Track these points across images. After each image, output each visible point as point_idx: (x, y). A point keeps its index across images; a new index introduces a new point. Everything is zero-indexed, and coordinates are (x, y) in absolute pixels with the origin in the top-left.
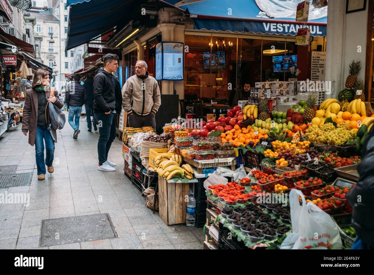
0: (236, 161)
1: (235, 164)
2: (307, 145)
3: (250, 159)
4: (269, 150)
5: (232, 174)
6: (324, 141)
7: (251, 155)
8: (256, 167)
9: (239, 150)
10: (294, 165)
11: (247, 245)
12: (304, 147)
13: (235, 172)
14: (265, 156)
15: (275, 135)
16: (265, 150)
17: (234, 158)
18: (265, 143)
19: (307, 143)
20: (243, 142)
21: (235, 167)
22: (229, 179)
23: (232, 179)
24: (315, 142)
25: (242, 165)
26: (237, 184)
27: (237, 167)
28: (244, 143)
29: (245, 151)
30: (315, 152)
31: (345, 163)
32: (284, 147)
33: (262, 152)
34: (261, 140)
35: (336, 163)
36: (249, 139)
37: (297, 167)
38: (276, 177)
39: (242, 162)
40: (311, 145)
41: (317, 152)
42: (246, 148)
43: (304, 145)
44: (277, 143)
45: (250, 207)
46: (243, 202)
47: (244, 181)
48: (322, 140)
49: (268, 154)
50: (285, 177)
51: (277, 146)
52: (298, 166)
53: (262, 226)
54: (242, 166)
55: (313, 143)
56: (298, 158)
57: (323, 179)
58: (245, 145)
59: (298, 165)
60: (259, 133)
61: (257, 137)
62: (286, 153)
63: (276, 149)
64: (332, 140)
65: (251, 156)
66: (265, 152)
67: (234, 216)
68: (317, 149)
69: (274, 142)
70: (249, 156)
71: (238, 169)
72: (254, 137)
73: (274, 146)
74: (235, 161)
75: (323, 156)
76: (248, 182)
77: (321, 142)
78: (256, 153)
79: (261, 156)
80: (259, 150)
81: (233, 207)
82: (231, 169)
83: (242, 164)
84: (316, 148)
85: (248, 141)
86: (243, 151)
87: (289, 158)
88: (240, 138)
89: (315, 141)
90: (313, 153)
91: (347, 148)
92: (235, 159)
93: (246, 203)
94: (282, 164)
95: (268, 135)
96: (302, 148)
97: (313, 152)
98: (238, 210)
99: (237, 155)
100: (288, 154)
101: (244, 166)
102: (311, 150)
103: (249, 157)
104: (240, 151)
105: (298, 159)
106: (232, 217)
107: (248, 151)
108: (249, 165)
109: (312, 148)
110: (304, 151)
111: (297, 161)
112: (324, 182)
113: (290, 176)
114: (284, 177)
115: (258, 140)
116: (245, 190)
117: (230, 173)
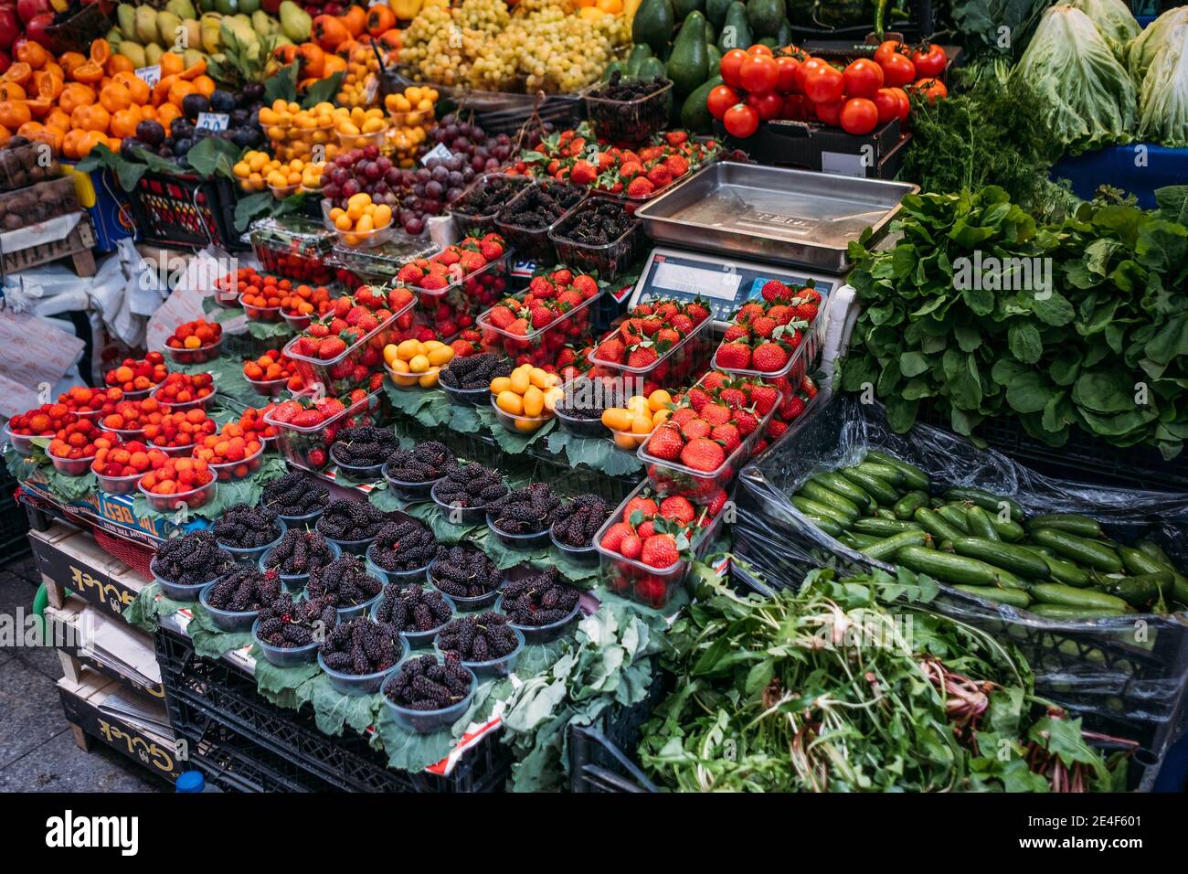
0: (92, 229)
1: (89, 241)
2: (426, 105)
3: (160, 210)
4: (256, 158)
5: (90, 296)
6: (505, 79)
7: (165, 190)
8: (211, 246)
9: (95, 175)
10: (419, 217)
11: (398, 762)
12: (413, 116)
13: (101, 284)
14: (245, 184)
15: (247, 75)
16: (237, 157)
17: (78, 216)
18: (215, 122)
19: (424, 97)
20: (100, 129)
21: (92, 260)
22: (79, 320)
23: (94, 317)
24: (459, 87)
25: (128, 241)
26: (159, 367)
27: (101, 254)
28: (109, 132)
29: (130, 174)
30: (468, 135)
31: (662, 175)
32: (328, 131)
33: (226, 171)
34: (190, 109)
35: (625, 181)
36: (127, 107)
37: (439, 225)
38: (375, 305)
39: (123, 228)
40: (444, 106)
41: (478, 131)
42: (127, 155)
43: (414, 107)
44: (286, 115)
45: (295, 491)
46: (243, 471)
47: (193, 342)
48: (497, 74)
49: (256, 178)
50: (419, 295)
51: (287, 129)
52: (442, 219)
53: (422, 610)
54: (127, 249)
55: (449, 95)
56: (432, 178)
57: (595, 273)
58: (116, 144)
59: (441, 213)
60: (163, 75)
61: (160, 97)
62: (361, 164)
63: (286, 141)
64: (546, 74)
65: (165, 195)
66: (241, 168)
67: (243, 588)
68: (472, 118)
69: (265, 113)
70: (152, 193)
71: (113, 265)
72: (145, 97)
73: (275, 131)
74: (86, 228)
75: (539, 155)
76: (213, 341)
77: (489, 85)
78: (193, 180)
79: (223, 190)
80: (205, 161)
81: (202, 517)
82: (76, 274)
83: (123, 237)
84: (466, 112)
85: (127, 119)
86: (121, 177)
87: (382, 184)
88: (77, 109)
89: (454, 83)
90: (462, 141)
91: (642, 105)
92: (83, 220)
93: (256, 471)
94: (365, 227)
95: (214, 79)
96: (404, 125)
97: (461, 133)
98: (238, 526)
99: (90, 198)
100: (372, 166)
101: (136, 244)
102: (452, 128)
103: (159, 202)
104: (104, 178)
105: (436, 186)
106: (237, 597)
107: (148, 175)
108: (162, 237)
109: (448, 118)
110: (416, 135)
111: (430, 195)
112: (604, 284)
113: (439, 287)
114: (415, 293)
115: (169, 112)
116: (216, 386)
117: (75, 291)
